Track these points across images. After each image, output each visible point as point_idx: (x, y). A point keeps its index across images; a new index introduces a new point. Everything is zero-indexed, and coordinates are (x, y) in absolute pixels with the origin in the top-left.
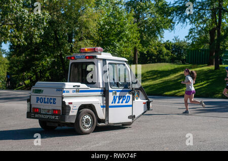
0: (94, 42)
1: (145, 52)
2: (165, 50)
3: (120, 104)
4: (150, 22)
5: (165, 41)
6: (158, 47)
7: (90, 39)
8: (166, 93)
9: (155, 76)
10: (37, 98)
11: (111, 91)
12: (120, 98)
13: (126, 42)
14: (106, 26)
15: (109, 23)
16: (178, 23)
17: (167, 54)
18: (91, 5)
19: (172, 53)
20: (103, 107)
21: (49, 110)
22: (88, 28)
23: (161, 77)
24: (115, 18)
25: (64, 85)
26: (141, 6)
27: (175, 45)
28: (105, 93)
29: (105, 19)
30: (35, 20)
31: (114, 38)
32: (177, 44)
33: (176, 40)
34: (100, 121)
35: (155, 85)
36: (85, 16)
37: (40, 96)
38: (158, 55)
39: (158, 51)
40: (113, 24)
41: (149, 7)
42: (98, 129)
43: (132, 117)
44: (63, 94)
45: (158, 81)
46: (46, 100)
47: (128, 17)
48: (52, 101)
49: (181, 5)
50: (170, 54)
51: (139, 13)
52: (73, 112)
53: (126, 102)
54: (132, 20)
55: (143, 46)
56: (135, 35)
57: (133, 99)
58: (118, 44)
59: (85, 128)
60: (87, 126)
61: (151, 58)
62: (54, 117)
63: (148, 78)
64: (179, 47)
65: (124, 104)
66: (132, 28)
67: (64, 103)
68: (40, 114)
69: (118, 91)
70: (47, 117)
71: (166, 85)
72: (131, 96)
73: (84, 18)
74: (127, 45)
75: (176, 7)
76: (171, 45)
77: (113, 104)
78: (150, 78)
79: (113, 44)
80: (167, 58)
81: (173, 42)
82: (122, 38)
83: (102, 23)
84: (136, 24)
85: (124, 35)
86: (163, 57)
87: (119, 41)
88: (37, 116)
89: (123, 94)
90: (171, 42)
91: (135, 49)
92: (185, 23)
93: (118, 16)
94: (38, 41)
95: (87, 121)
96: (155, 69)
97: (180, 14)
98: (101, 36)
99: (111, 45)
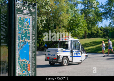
0: (66, 29)
1: (90, 33)
2: (100, 31)
3: (77, 56)
4: (92, 19)
5: (100, 27)
6: (96, 30)
7: (64, 28)
8: (99, 52)
9: (94, 44)
10: (48, 54)
11: (74, 51)
12: (77, 53)
13: (81, 28)
14: (71, 21)
15: (72, 20)
16: (104, 20)
17: (101, 33)
18: (64, 12)
19: (103, 32)
20: (71, 57)
21: (52, 58)
22: (63, 23)
23: (97, 45)
24: (75, 18)
25: (58, 49)
26: (87, 11)
27: (105, 28)
28: (72, 52)
29: (71, 18)
30: (40, 20)
31: (75, 26)
32: (106, 28)
33: (105, 26)
34: (70, 62)
35: (94, 48)
36: (62, 17)
37: (49, 53)
38: (97, 33)
39: (96, 32)
40: (75, 20)
41: (91, 12)
42: (69, 65)
43: (81, 60)
44: (58, 52)
45: (95, 47)
46: (52, 54)
47: (81, 17)
48: (53, 55)
49: (105, 12)
50: (103, 33)
51: (87, 14)
52: (61, 59)
53: (79, 55)
54: (83, 18)
55: (89, 30)
56: (85, 25)
57: (81, 54)
58: (77, 30)
59: (65, 64)
60: (65, 63)
61: (93, 35)
62: (54, 60)
63: (91, 45)
64: (107, 29)
65: (78, 56)
66: (83, 22)
67: (58, 55)
68: (49, 59)
69: (76, 51)
70: (52, 60)
71: (98, 48)
72: (81, 53)
73: (61, 18)
74: (81, 29)
75: (103, 13)
76: (103, 28)
77: (75, 56)
78: (92, 45)
79: (75, 29)
80: (101, 35)
81: (104, 27)
82: (79, 27)
83: (69, 20)
84: (85, 20)
85: (80, 25)
86: (99, 34)
87: (77, 28)
88: (48, 60)
89: (78, 52)
90: (103, 27)
91: (85, 32)
92: (107, 20)
93: (77, 16)
94: (41, 29)
95: (66, 62)
96: (94, 41)
97: (105, 16)
98: (69, 26)
99: (74, 30)
